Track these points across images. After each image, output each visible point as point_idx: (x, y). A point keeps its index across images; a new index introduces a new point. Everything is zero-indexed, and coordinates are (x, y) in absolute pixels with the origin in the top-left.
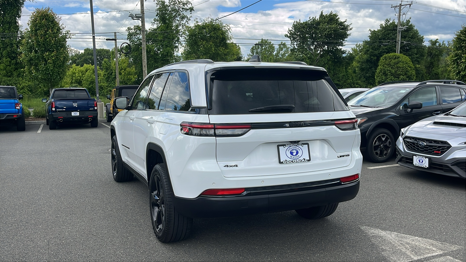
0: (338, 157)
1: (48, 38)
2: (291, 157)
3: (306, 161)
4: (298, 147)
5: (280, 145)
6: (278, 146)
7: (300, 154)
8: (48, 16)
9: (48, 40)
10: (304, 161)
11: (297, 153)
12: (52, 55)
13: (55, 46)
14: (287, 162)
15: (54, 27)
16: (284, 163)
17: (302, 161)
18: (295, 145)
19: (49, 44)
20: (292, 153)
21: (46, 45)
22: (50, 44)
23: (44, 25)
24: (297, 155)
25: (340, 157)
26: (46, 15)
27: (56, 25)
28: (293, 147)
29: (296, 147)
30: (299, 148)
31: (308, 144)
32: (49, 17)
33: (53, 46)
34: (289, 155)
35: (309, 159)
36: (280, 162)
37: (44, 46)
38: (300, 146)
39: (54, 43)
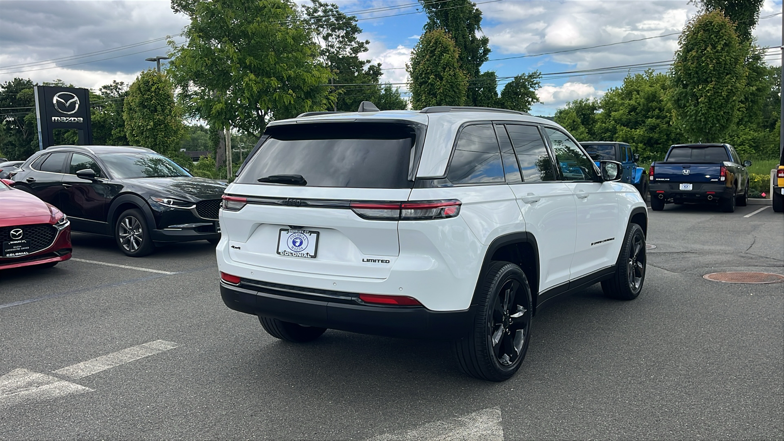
0: (363, 259)
1: (705, 61)
2: (292, 247)
3: (309, 257)
4: (304, 236)
5: (284, 229)
6: (281, 230)
7: (303, 246)
8: (711, 25)
9: (703, 64)
10: (306, 256)
11: (301, 243)
12: (707, 89)
13: (714, 73)
14: (285, 254)
15: (719, 41)
16: (281, 254)
17: (303, 255)
18: (300, 232)
19: (705, 71)
20: (294, 243)
21: (700, 72)
22: (707, 70)
23: (702, 40)
24: (300, 247)
25: (368, 261)
26: (708, 23)
27: (723, 36)
28: (297, 234)
29: (302, 234)
30: (305, 238)
31: (318, 234)
32: (714, 26)
33: (711, 74)
34: (291, 245)
35: (313, 255)
36: (278, 253)
37: (696, 75)
38: (307, 235)
39: (712, 68)
